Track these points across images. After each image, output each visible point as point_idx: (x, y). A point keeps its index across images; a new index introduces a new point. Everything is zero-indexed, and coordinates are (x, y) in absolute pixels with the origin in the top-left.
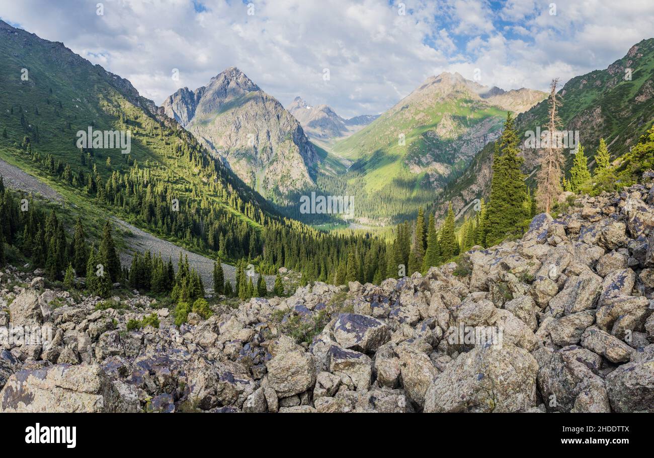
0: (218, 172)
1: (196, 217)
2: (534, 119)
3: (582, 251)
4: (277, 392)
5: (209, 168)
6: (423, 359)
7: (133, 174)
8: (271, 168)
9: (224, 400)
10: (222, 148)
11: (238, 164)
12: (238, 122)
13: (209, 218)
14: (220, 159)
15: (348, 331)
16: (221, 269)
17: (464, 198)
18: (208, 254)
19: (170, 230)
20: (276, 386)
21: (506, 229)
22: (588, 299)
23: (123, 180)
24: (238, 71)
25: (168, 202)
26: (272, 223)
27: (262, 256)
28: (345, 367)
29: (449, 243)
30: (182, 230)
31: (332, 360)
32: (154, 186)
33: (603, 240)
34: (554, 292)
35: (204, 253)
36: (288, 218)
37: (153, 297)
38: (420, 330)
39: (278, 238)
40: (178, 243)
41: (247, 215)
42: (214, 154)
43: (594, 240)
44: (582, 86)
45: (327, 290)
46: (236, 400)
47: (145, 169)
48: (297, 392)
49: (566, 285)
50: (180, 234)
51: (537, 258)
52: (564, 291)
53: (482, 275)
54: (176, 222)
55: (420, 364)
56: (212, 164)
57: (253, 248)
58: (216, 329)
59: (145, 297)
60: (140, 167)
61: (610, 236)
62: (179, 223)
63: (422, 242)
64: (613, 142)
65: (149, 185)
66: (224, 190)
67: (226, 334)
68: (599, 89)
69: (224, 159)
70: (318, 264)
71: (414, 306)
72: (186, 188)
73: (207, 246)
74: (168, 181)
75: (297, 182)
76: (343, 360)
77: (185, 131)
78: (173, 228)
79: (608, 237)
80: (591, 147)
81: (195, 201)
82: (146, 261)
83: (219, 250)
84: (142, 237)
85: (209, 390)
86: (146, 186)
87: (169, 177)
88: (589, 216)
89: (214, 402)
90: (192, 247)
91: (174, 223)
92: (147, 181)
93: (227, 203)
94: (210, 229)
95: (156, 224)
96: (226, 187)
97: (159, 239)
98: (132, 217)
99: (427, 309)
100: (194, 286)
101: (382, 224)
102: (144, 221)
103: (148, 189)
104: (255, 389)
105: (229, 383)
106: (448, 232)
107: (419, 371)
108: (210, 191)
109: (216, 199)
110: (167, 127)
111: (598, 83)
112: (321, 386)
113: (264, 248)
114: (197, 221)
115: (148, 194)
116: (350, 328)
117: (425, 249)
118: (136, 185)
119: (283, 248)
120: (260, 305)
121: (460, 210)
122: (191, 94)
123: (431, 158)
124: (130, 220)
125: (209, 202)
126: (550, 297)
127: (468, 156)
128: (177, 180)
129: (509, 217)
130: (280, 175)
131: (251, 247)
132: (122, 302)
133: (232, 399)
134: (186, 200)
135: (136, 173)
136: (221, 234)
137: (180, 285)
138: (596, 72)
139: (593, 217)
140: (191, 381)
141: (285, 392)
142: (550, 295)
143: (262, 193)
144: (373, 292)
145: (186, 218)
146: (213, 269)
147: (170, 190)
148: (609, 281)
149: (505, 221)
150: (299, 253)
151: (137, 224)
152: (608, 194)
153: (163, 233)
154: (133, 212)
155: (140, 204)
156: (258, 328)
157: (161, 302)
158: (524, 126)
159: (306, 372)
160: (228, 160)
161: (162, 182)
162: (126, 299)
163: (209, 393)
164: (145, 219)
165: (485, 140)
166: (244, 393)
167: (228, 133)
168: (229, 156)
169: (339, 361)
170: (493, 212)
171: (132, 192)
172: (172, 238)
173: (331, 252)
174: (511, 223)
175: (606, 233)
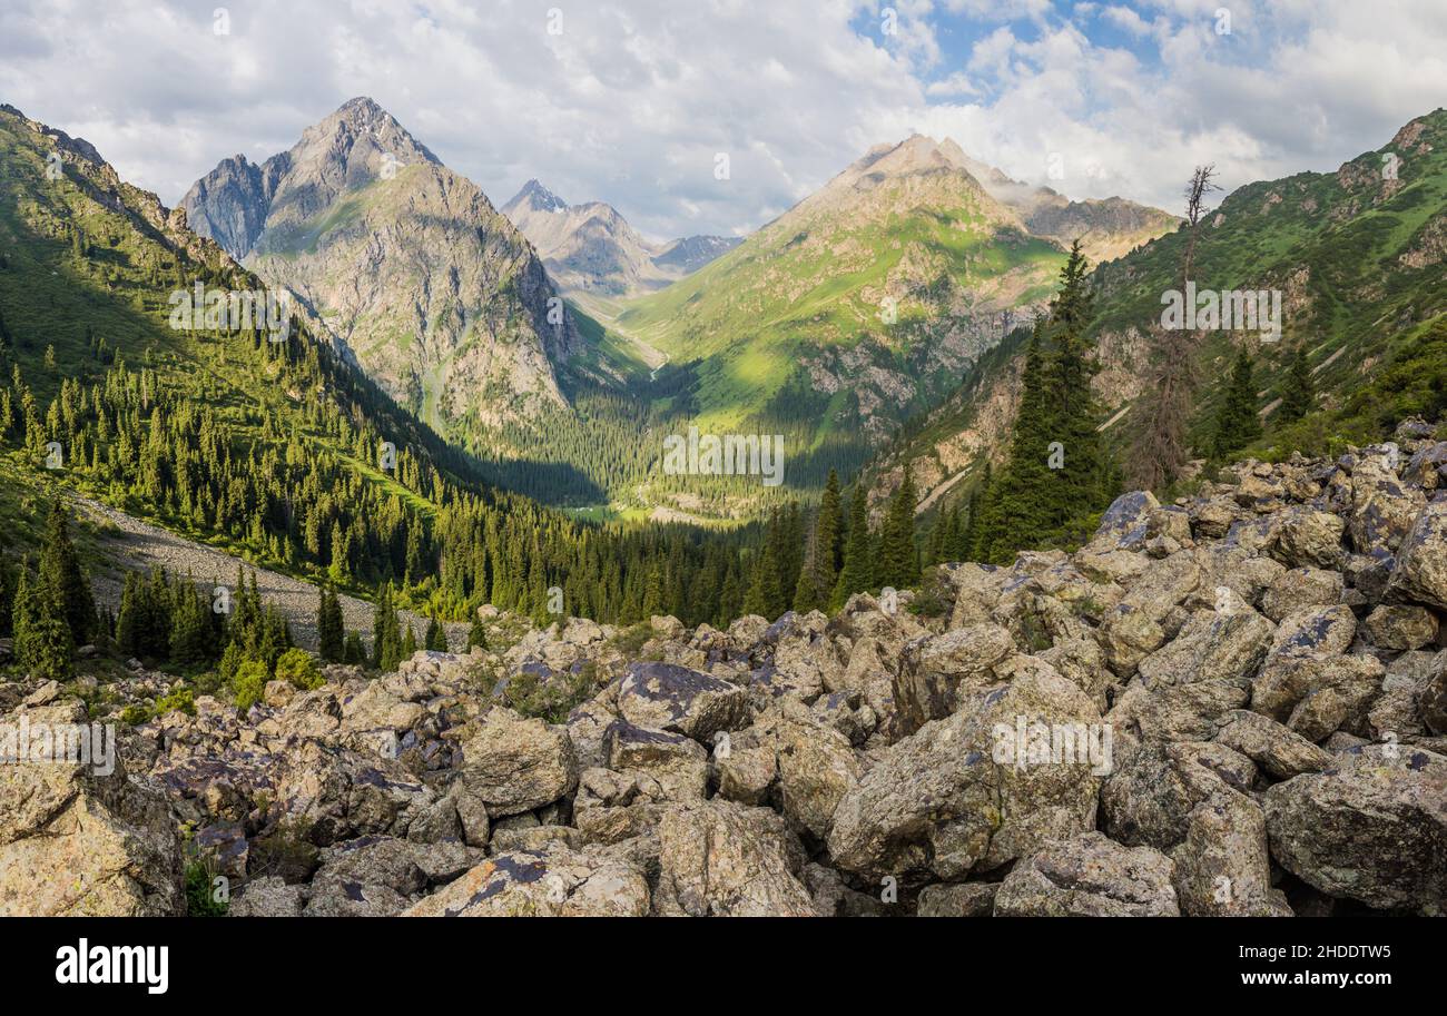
0: (328, 375)
1: (275, 486)
2: (1136, 281)
3: (1231, 562)
4: (487, 804)
5: (305, 366)
6: (832, 740)
7: (114, 385)
8: (461, 365)
9: (362, 824)
10: (335, 313)
11: (376, 355)
12: (376, 246)
13: (306, 488)
14: (331, 342)
15: (653, 697)
16: (336, 604)
17: (943, 461)
18: (304, 573)
19: (210, 517)
20: (484, 793)
21: (1040, 533)
22: (1236, 659)
23: (89, 401)
24: (376, 108)
25: (205, 450)
26: (461, 499)
27: (438, 578)
28: (645, 759)
29: (898, 561)
30: (240, 518)
31: (615, 745)
32: (167, 412)
33: (1284, 545)
34: (1152, 644)
35: (295, 572)
36: (503, 490)
37: (178, 674)
38: (823, 708)
39: (477, 536)
40: (232, 548)
41: (401, 480)
42: (315, 328)
43: (1263, 541)
44: (1266, 207)
45: (598, 636)
46: (392, 824)
47: (144, 370)
48: (533, 804)
49: (1186, 628)
50: (235, 529)
51: (1117, 582)
52: (1178, 641)
53: (978, 611)
54: (227, 499)
55: (826, 749)
56: (313, 353)
57: (415, 559)
58: (334, 709)
59: (156, 674)
60: (133, 366)
61: (1304, 536)
62: (232, 501)
63: (830, 554)
64: (1329, 362)
65: (156, 411)
66: (343, 419)
67: (360, 716)
68: (1311, 222)
69: (341, 343)
70: (573, 599)
71: (809, 664)
72: (247, 416)
73: (301, 553)
74: (203, 400)
75: (527, 402)
76: (641, 745)
77: (241, 271)
78: (219, 514)
79: (1297, 539)
80: (1273, 367)
81: (270, 446)
82: (157, 592)
83: (330, 563)
84: (144, 539)
85: (329, 807)
86: (147, 414)
87: (205, 390)
88: (1254, 499)
89: (342, 830)
90: (266, 558)
91: (221, 502)
92: (150, 402)
93: (350, 452)
94: (309, 513)
95: (176, 503)
96: (347, 412)
97: (184, 542)
98: (117, 492)
99: (842, 673)
100: (274, 644)
101: (733, 512)
102: (147, 500)
103: (155, 421)
104: (434, 801)
105: (374, 788)
106: (896, 535)
107: (822, 763)
108: (308, 422)
109: (325, 442)
110: (194, 263)
111: (1311, 205)
112: (591, 793)
113: (443, 560)
114: (278, 495)
115: (154, 433)
116: (657, 690)
117: (838, 570)
118: (122, 413)
119: (488, 560)
120: (438, 667)
121: (930, 490)
122: (254, 173)
123: (867, 356)
124: (112, 497)
125: (306, 450)
126: (1143, 654)
127: (961, 360)
128: (224, 396)
129: (1053, 504)
130: (484, 382)
131: (409, 557)
132: (102, 689)
133: (381, 821)
134: (249, 446)
135: (121, 383)
136: (337, 525)
137: (240, 643)
138: (1307, 177)
139: (1264, 501)
140: (288, 790)
141: (504, 805)
142: (1142, 649)
143: (438, 426)
144: (709, 641)
145: (250, 490)
146: (317, 606)
147: (209, 422)
148: (1290, 627)
149: (1040, 513)
150: (528, 571)
151: (133, 507)
152: (1307, 461)
153: (195, 526)
154: (119, 479)
155: (136, 457)
156: (434, 708)
157: (195, 684)
158: (1109, 294)
159: (555, 763)
160: (351, 345)
161: (187, 403)
162: (111, 680)
163: (330, 813)
164: (150, 493)
165: (1006, 323)
166: (410, 809)
167: (351, 275)
168: (355, 334)
169: (633, 746)
170: (1015, 489)
171: (112, 432)
172: (216, 538)
173: (605, 572)
174: (1054, 521)
175: (1294, 530)
